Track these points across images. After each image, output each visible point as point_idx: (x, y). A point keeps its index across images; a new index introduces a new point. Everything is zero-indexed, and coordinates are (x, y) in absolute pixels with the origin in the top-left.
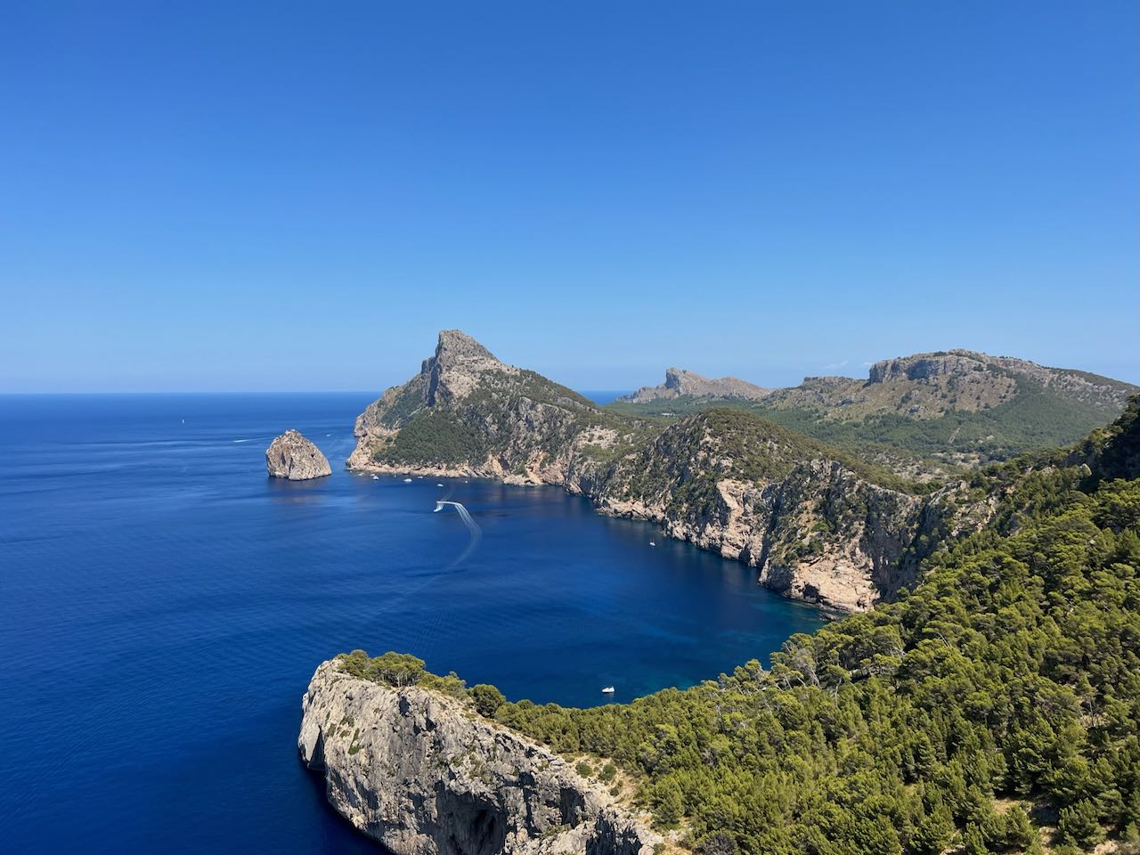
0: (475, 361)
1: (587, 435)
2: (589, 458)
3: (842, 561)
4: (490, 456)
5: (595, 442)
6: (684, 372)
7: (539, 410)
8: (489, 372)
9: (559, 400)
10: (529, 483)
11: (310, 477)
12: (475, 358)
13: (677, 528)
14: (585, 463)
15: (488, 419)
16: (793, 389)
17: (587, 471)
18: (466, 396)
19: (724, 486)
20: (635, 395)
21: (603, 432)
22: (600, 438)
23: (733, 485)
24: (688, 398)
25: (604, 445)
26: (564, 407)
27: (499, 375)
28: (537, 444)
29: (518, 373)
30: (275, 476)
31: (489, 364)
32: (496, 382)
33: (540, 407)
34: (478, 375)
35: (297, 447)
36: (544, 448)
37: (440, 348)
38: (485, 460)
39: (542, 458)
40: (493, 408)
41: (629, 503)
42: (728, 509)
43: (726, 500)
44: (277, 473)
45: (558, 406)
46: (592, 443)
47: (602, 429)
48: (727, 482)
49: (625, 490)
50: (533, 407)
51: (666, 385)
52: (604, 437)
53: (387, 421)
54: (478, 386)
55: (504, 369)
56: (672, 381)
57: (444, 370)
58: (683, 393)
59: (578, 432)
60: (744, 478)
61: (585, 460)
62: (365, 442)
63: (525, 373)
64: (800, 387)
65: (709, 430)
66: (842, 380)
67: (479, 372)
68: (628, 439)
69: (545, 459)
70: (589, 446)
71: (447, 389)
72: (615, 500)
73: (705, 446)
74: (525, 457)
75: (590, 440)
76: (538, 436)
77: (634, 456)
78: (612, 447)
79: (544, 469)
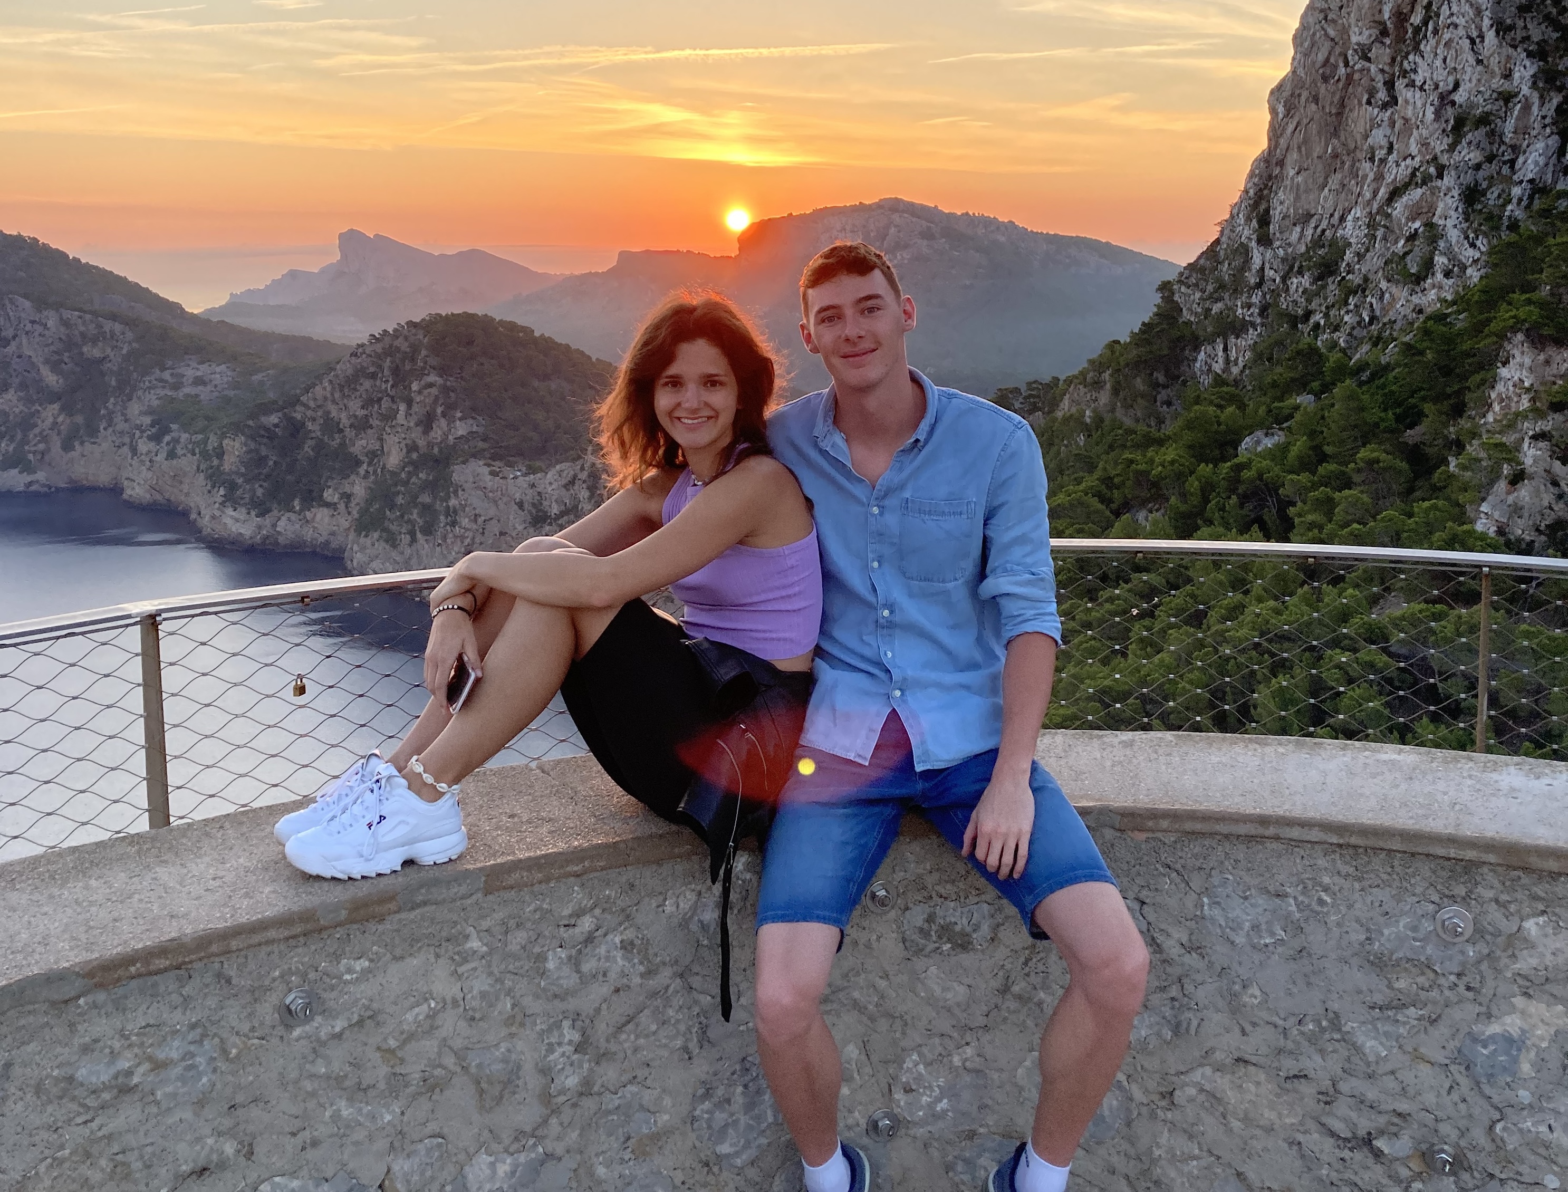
1: (167, 375)
2: (174, 427)
5: (187, 390)
9: (98, 300)
10: (34, 488)
14: (167, 438)
16: (597, 275)
19: (469, 473)
21: (204, 370)
22: (199, 381)
23: (486, 469)
24: (387, 291)
25: (207, 396)
26: (114, 317)
28: (55, 397)
36: (67, 409)
39: (64, 429)
41: (267, 521)
43: (474, 501)
45: (96, 312)
46: (180, 394)
47: (202, 363)
48: (472, 465)
51: (337, 265)
52: (207, 379)
58: (375, 283)
59: (147, 370)
60: (507, 454)
61: (167, 430)
65: (433, 361)
68: (261, 383)
69: (72, 432)
70: (172, 400)
72: (241, 513)
73: (426, 392)
74: (26, 424)
75: (177, 387)
76: (51, 379)
77: (274, 419)
78: (228, 400)
79: (72, 454)
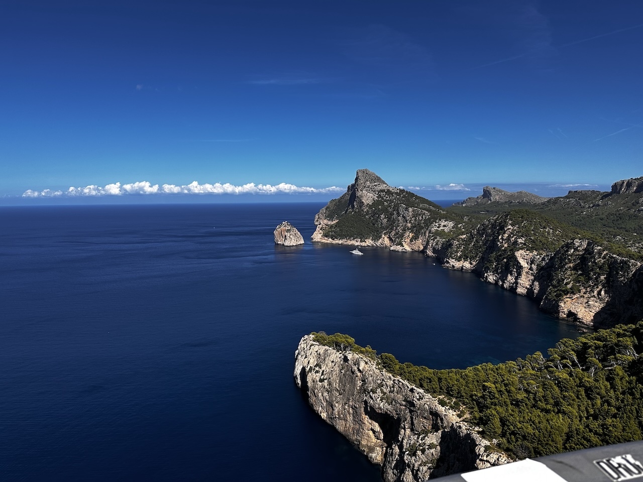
0: (376, 185)
1: (437, 224)
2: (438, 237)
3: (592, 299)
4: (383, 236)
5: (441, 228)
6: (494, 188)
7: (410, 211)
8: (383, 191)
9: (421, 205)
10: (404, 250)
11: (294, 245)
12: (376, 184)
13: (491, 277)
14: (436, 240)
15: (382, 216)
16: (561, 198)
17: (437, 244)
18: (371, 204)
19: (519, 254)
20: (464, 202)
21: (446, 223)
22: (444, 226)
23: (525, 253)
24: (497, 203)
25: (446, 230)
26: (425, 209)
27: (389, 192)
28: (408, 229)
29: (398, 191)
30: (278, 244)
31: (383, 187)
32: (386, 196)
33: (410, 209)
34: (377, 193)
35: (288, 230)
36: (412, 232)
37: (357, 179)
38: (380, 237)
39: (411, 236)
40: (385, 210)
41: (461, 262)
42: (521, 267)
43: (520, 262)
44: (279, 242)
45: (421, 209)
46: (440, 229)
47: (446, 221)
48: (521, 252)
49: (459, 255)
50: (407, 209)
51: (483, 196)
52: (447, 226)
53: (330, 217)
54: (376, 198)
55: (391, 189)
56: (487, 194)
57: (359, 191)
58: (493, 200)
59: (432, 223)
60: (531, 250)
61: (436, 238)
62: (320, 228)
63: (402, 191)
64: (567, 197)
65: (510, 222)
66: (593, 192)
67: (377, 191)
68: (461, 227)
69: (413, 237)
70: (438, 230)
71: (361, 200)
72: (453, 260)
73: (508, 231)
74: (402, 236)
75: (439, 227)
76: (409, 225)
77: (464, 236)
78: (451, 231)
79: (412, 243)
